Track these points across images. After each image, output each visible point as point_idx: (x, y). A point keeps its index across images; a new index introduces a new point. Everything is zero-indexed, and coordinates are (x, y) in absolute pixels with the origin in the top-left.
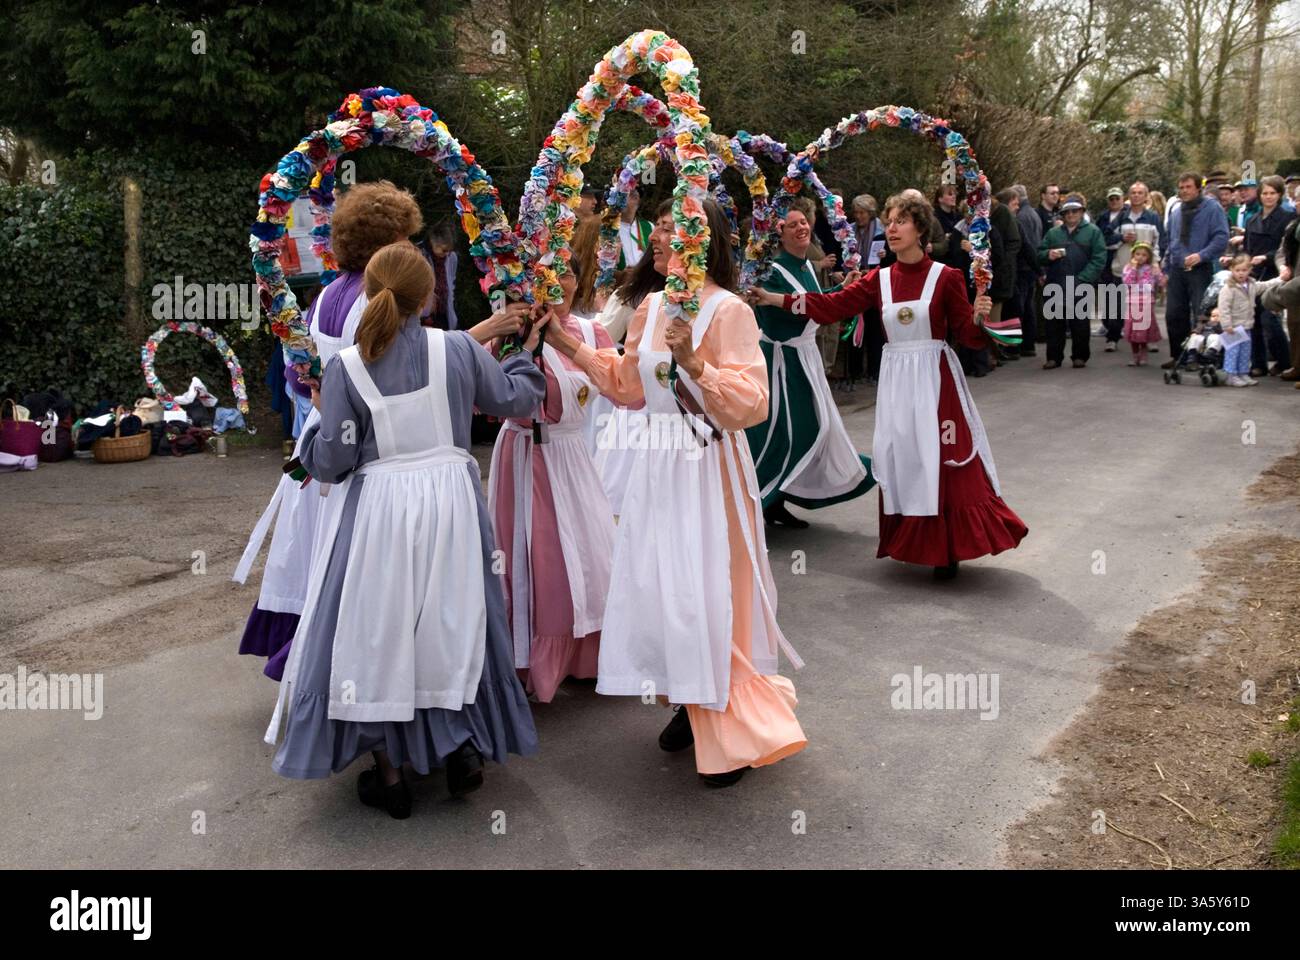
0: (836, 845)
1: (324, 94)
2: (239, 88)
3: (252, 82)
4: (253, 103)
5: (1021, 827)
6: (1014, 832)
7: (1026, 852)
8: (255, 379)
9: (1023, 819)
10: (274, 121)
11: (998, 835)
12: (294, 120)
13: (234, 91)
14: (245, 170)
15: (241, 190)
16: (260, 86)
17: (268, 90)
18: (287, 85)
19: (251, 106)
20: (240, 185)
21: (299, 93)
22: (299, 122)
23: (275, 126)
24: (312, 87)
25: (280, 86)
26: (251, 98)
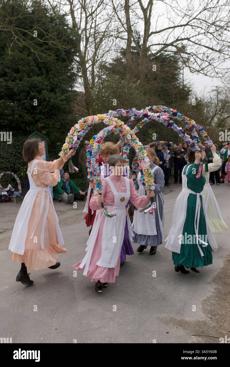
0: (160, 305)
1: (43, 120)
2: (23, 118)
3: (26, 117)
4: (26, 121)
5: (205, 300)
6: (203, 302)
7: (206, 307)
8: (23, 185)
9: (205, 298)
10: (31, 126)
11: (199, 303)
12: (35, 126)
13: (22, 119)
14: (23, 137)
15: (22, 141)
16: (28, 118)
17: (30, 118)
18: (34, 118)
19: (25, 122)
20: (22, 140)
21: (37, 119)
22: (36, 126)
23: (31, 127)
24: (40, 118)
25: (32, 118)
26: (26, 120)
